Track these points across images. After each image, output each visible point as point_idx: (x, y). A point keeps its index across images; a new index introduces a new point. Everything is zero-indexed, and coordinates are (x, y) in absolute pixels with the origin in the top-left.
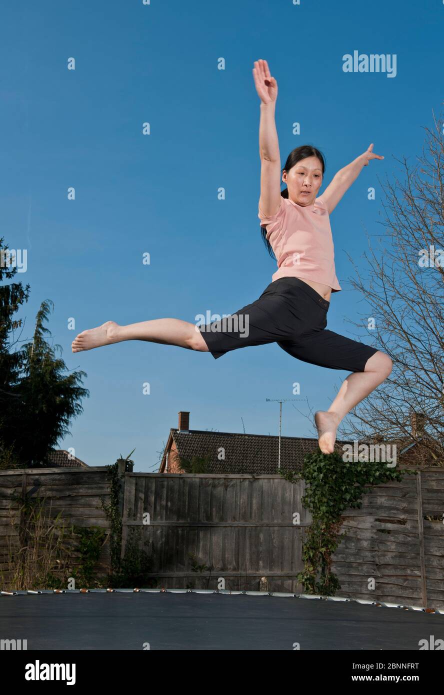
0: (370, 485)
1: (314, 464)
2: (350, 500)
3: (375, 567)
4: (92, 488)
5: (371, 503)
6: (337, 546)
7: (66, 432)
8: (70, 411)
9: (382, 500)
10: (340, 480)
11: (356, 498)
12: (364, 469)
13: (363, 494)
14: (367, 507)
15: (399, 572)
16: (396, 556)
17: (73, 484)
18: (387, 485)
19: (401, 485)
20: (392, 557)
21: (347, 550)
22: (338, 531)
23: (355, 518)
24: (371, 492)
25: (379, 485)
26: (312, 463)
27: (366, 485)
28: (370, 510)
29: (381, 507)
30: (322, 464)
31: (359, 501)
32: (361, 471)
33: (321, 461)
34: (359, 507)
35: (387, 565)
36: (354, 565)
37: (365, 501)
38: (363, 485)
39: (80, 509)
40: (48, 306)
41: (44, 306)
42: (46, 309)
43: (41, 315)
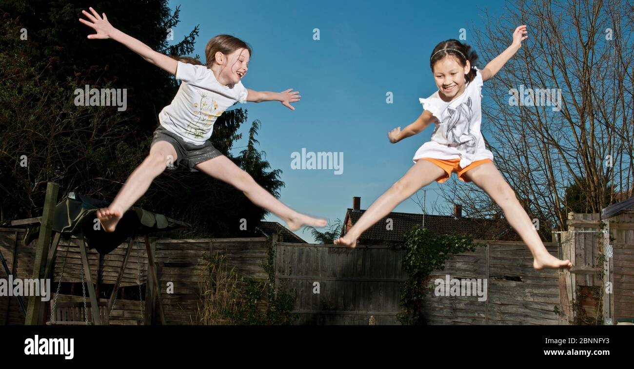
0: (451, 254)
1: (411, 238)
2: (436, 264)
3: (453, 311)
4: (255, 252)
5: (452, 266)
6: (425, 296)
9: (458, 265)
10: (429, 250)
11: (441, 262)
12: (447, 243)
13: (446, 260)
14: (449, 269)
15: (470, 315)
16: (468, 304)
17: (242, 250)
18: (464, 254)
19: (474, 254)
20: (465, 304)
21: (433, 299)
22: (426, 286)
23: (440, 277)
24: (452, 259)
25: (458, 254)
26: (409, 238)
27: (448, 254)
28: (451, 272)
29: (459, 269)
30: (416, 239)
31: (443, 265)
32: (444, 244)
33: (415, 236)
34: (443, 269)
35: (461, 310)
36: (437, 309)
37: (447, 265)
38: (446, 254)
39: (248, 266)
40: (257, 124)
41: (254, 124)
42: (255, 126)
43: (252, 131)
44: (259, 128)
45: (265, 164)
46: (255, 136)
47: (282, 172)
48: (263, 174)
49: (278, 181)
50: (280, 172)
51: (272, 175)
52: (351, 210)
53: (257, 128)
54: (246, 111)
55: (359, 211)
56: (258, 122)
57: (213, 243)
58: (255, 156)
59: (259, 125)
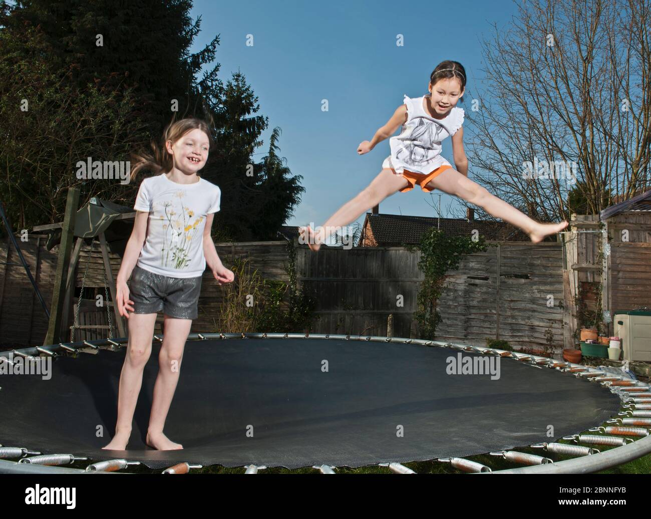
0: (465, 254)
1: (427, 240)
2: (451, 264)
3: (466, 308)
4: (277, 256)
5: (465, 266)
6: (441, 295)
7: (291, 215)
8: (294, 202)
9: (472, 265)
10: (444, 251)
11: (455, 263)
12: (461, 244)
13: (460, 260)
14: (463, 269)
15: (482, 312)
16: (480, 301)
17: (264, 253)
18: (477, 254)
19: (486, 254)
20: (478, 302)
21: (448, 297)
22: (442, 285)
23: (454, 277)
24: (466, 259)
25: (472, 254)
26: (425, 239)
27: (462, 254)
28: (464, 271)
29: (472, 269)
30: (432, 240)
31: (457, 265)
32: (458, 245)
33: (431, 238)
34: (457, 268)
35: (474, 307)
36: (452, 307)
37: (461, 265)
38: (460, 254)
39: (270, 269)
40: (277, 131)
41: (275, 131)
42: (276, 133)
43: (273, 137)
44: (280, 134)
45: (286, 170)
46: (276, 143)
47: (302, 177)
48: (284, 180)
49: (299, 187)
50: (301, 178)
51: (293, 180)
52: (370, 214)
53: (278, 135)
54: (267, 118)
55: (377, 215)
56: (278, 130)
57: (236, 246)
58: (276, 162)
59: (280, 132)
